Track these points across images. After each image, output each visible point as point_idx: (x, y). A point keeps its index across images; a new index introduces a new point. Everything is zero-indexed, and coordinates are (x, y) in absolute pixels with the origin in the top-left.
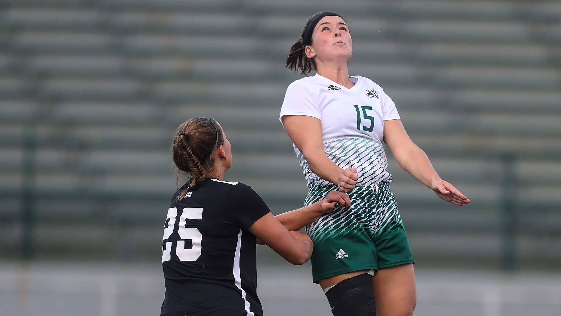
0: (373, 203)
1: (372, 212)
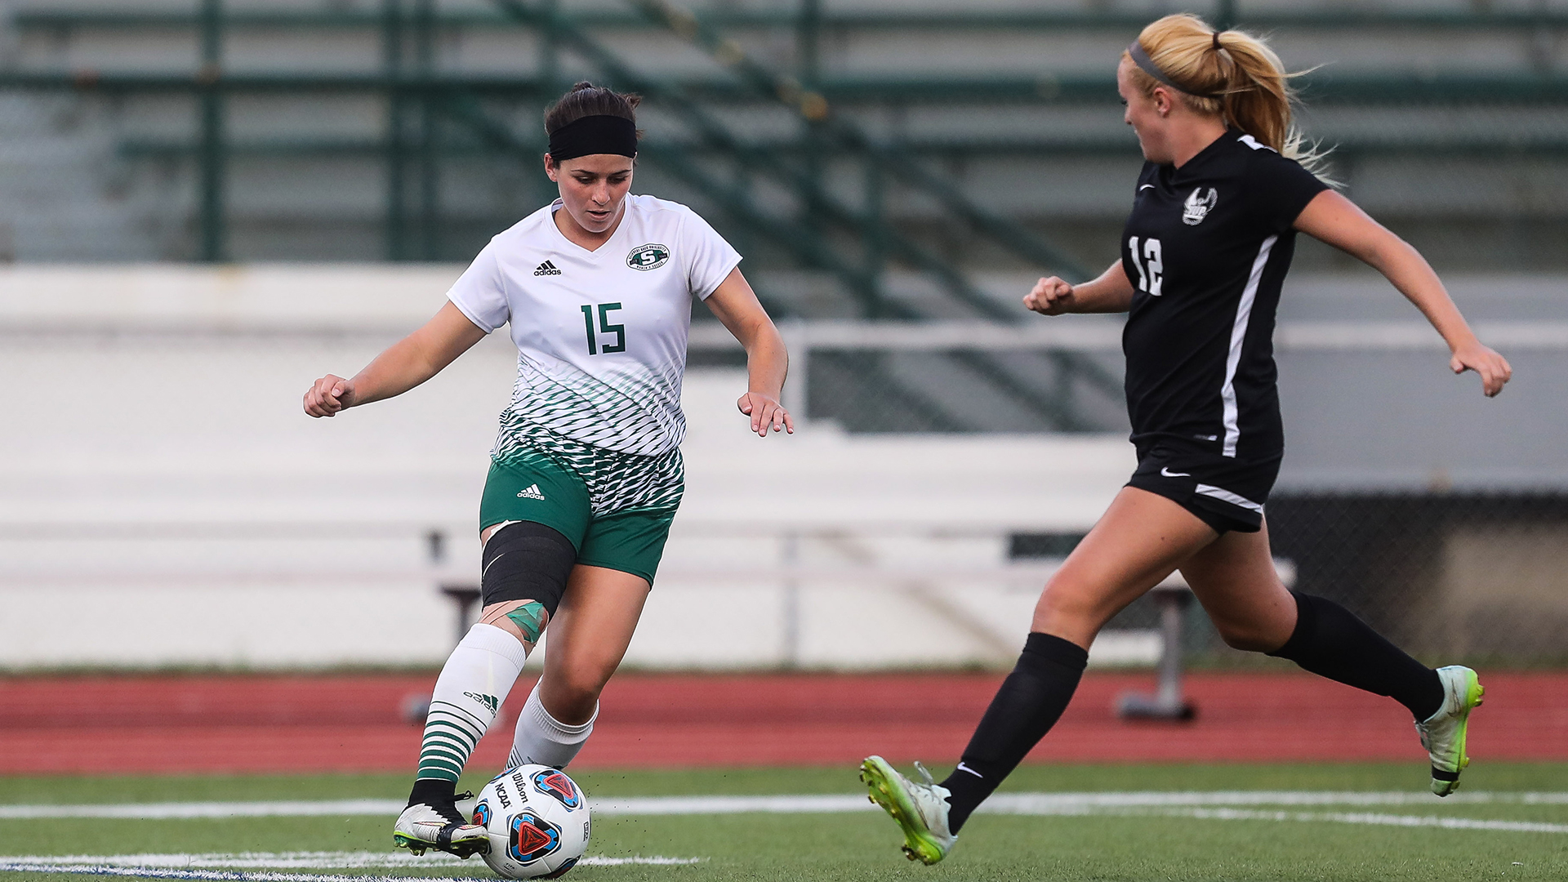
0: (610, 464)
1: (601, 478)
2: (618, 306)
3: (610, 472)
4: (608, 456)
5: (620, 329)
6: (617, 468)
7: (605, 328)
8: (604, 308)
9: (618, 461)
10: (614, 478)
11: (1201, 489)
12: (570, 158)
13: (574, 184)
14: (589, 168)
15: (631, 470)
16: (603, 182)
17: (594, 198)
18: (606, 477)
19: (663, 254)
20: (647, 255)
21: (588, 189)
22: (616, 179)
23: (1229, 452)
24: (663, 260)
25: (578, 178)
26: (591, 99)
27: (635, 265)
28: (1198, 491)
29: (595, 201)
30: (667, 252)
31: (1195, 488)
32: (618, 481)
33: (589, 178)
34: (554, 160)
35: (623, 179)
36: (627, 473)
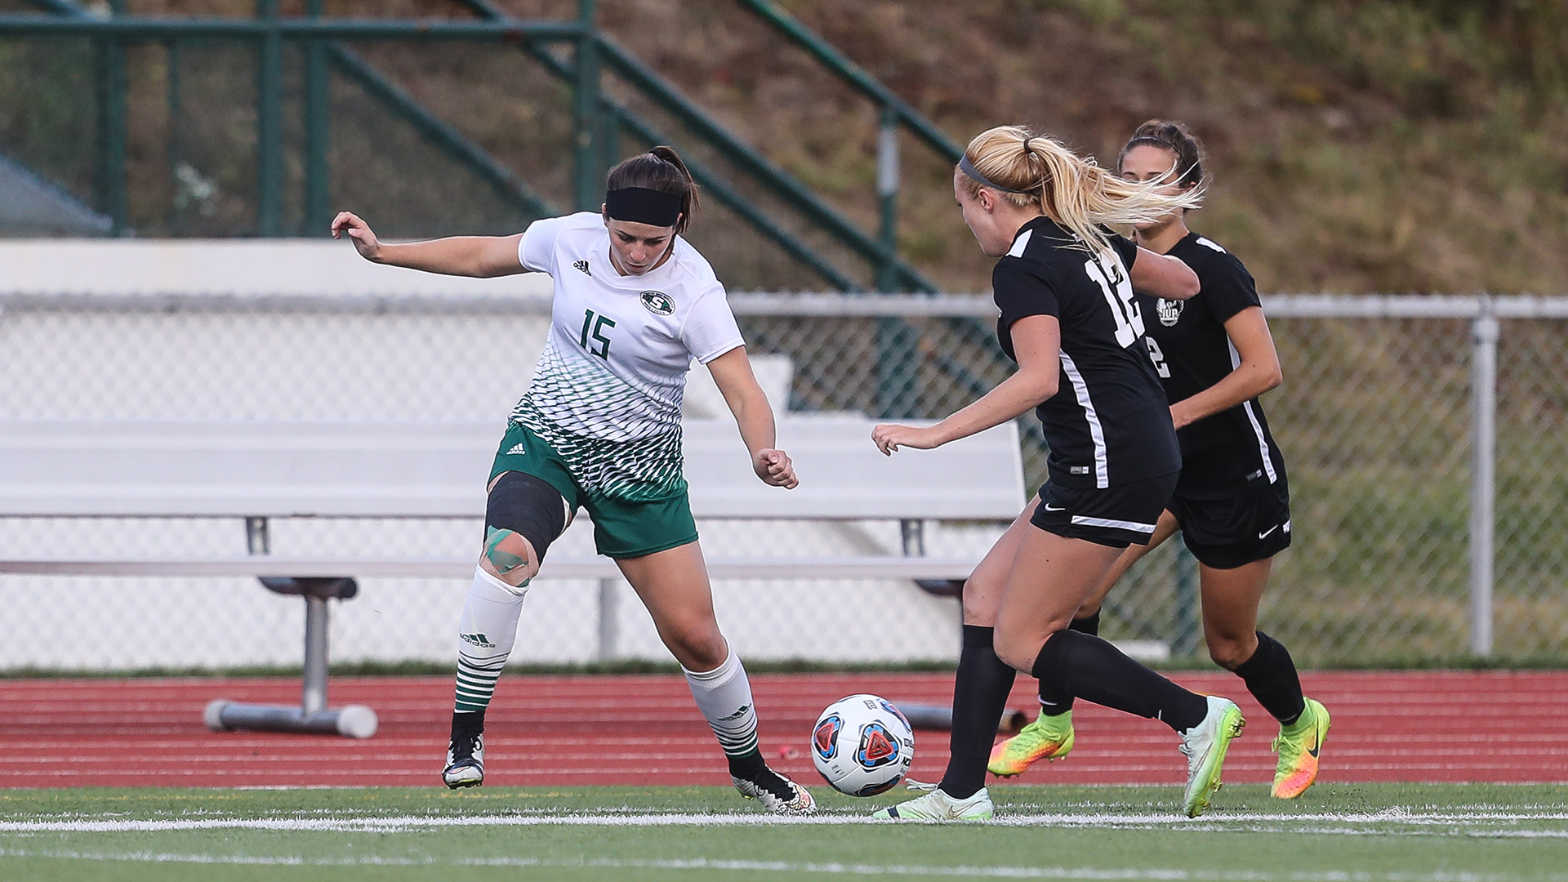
2: (612, 324)
5: (606, 342)
7: (596, 335)
8: (602, 320)
11: (1076, 519)
14: (629, 232)
16: (640, 244)
19: (669, 308)
20: (658, 301)
23: (1103, 482)
24: (666, 313)
25: (621, 237)
27: (644, 300)
28: (1073, 522)
30: (673, 309)
31: (1071, 520)
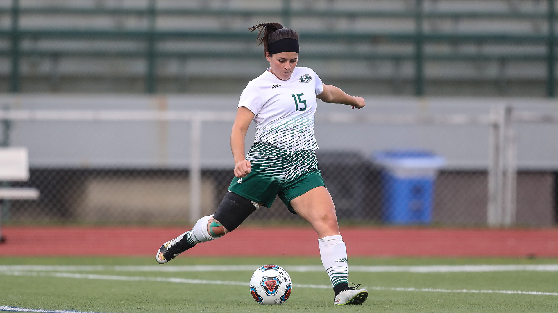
3: (287, 164)
4: (286, 159)
6: (290, 162)
7: (300, 101)
8: (298, 95)
9: (290, 160)
10: (289, 166)
12: (277, 53)
13: (278, 62)
14: (284, 57)
15: (295, 162)
17: (285, 67)
18: (286, 166)
19: (309, 78)
21: (283, 64)
22: (292, 61)
26: (285, 32)
29: (285, 69)
32: (291, 167)
33: (283, 61)
34: (270, 54)
35: (295, 61)
36: (294, 163)
